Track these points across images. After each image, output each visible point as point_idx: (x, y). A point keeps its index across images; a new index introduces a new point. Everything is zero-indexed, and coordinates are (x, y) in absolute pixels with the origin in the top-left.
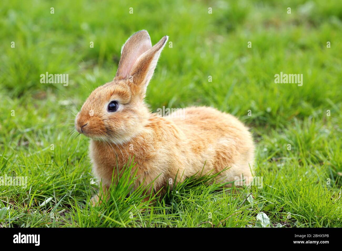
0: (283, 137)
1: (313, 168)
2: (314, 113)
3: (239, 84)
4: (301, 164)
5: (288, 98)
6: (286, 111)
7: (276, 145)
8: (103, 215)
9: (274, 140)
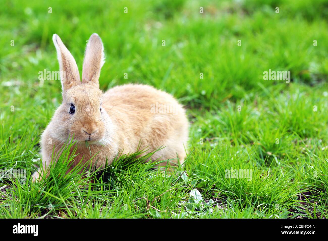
0: (217, 118)
1: (244, 148)
2: (247, 97)
3: (175, 68)
4: (233, 144)
5: (222, 82)
6: (220, 94)
7: (210, 126)
8: (43, 191)
9: (208, 122)
